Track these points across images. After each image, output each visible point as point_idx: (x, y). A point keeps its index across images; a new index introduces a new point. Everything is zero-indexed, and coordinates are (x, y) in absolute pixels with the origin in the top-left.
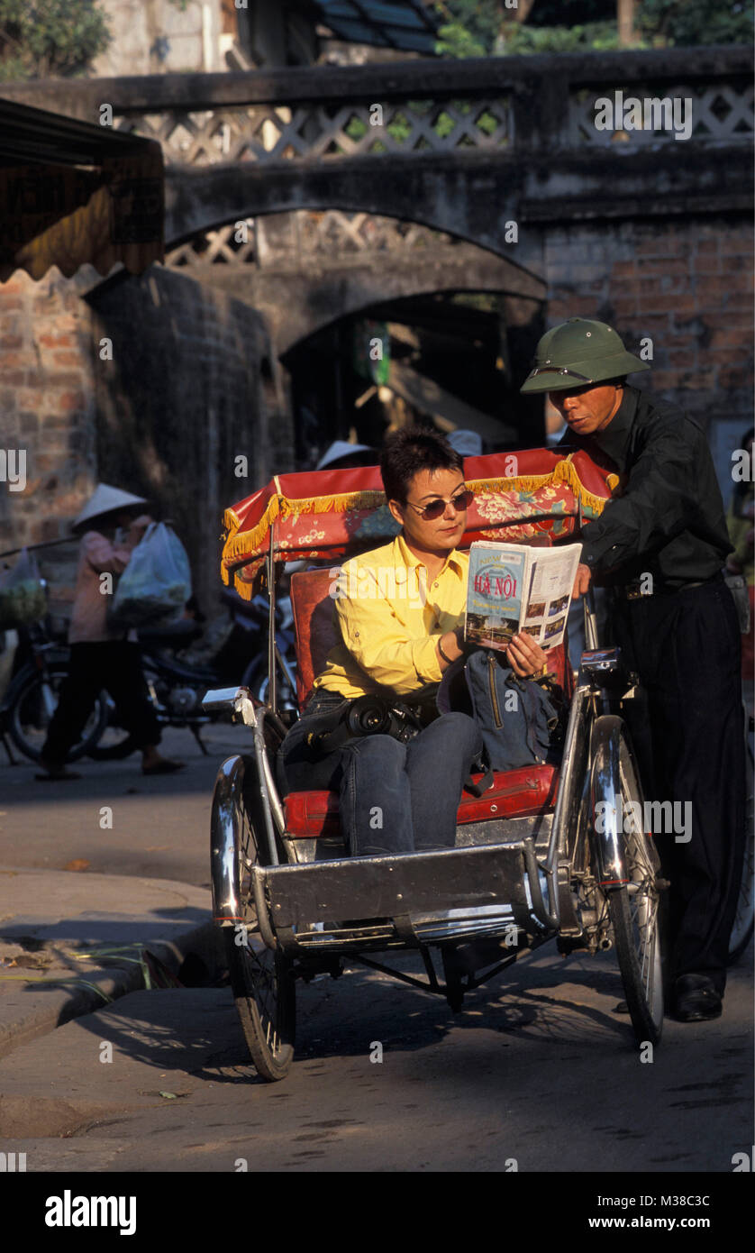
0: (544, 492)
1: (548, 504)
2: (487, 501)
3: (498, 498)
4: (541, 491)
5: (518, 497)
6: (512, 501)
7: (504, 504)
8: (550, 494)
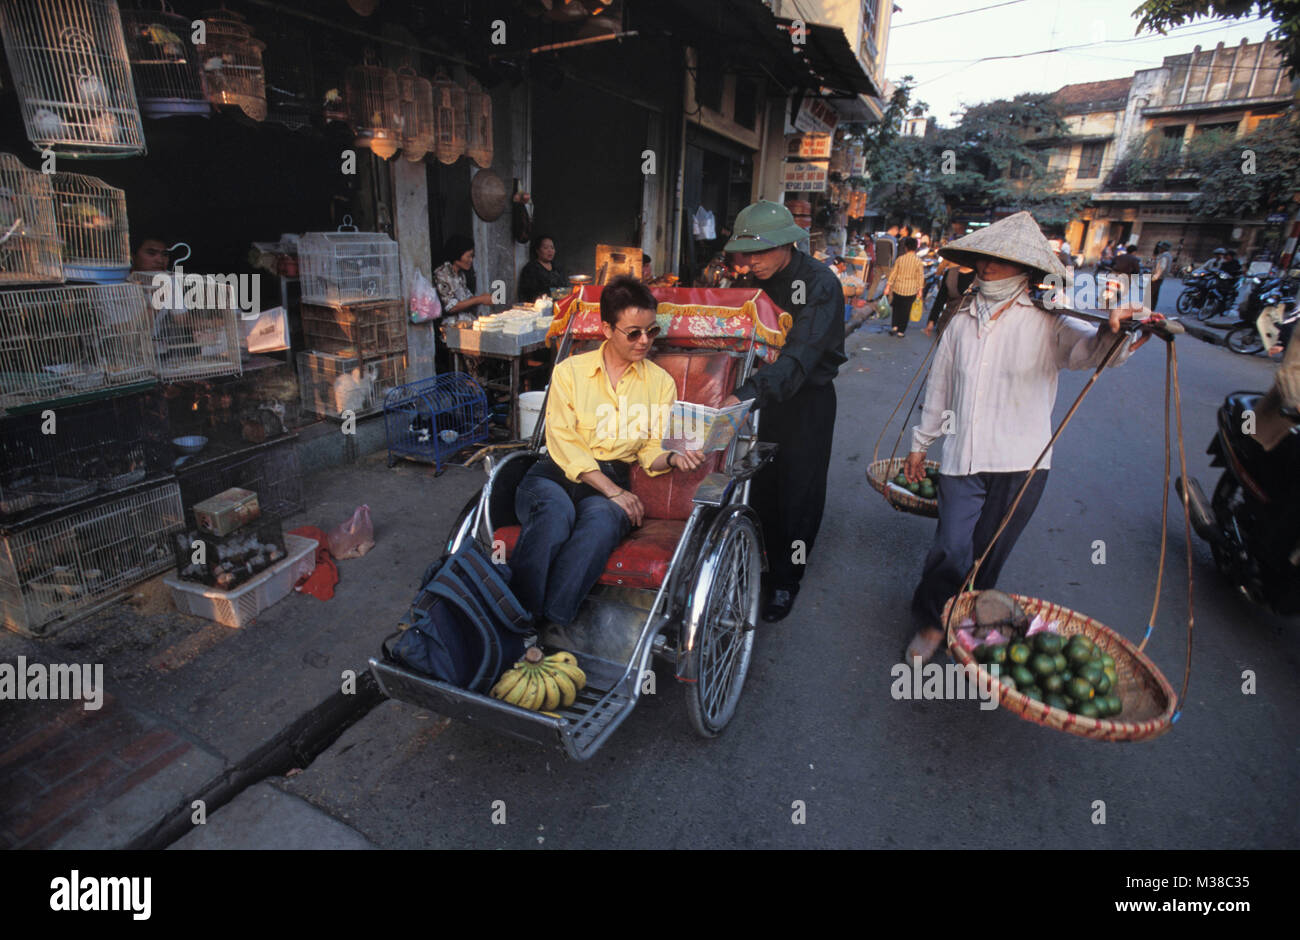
0: (733, 320)
1: (733, 330)
2: (696, 321)
3: (703, 320)
4: (730, 319)
5: (716, 320)
6: (712, 323)
7: (706, 325)
8: (736, 322)
